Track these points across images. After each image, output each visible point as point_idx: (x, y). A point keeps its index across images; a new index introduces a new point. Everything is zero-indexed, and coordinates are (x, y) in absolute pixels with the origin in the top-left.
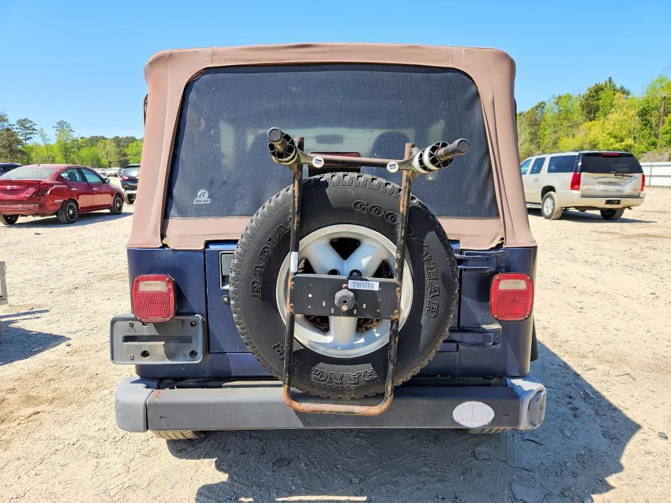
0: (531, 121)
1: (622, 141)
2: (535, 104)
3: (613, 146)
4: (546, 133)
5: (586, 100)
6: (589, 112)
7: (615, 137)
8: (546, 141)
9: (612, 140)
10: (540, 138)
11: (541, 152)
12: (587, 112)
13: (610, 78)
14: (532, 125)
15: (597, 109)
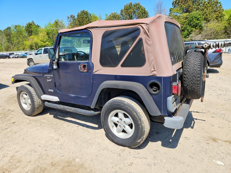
0: (6, 34)
1: (45, 43)
2: (6, 28)
3: (43, 44)
4: (14, 39)
5: (27, 28)
6: (29, 32)
7: (43, 41)
8: (15, 42)
9: (42, 42)
10: (12, 41)
11: (13, 46)
12: (28, 32)
13: (33, 21)
14: (7, 36)
15: (32, 32)
